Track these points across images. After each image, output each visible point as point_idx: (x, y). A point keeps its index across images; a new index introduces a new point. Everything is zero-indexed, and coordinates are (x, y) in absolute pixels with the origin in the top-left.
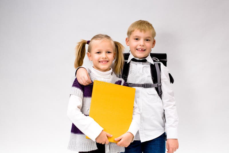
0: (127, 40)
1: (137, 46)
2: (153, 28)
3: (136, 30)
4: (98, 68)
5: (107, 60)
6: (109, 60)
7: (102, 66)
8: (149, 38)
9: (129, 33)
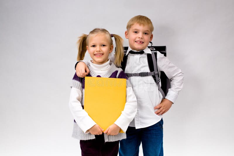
0: (127, 34)
1: (136, 38)
2: (151, 23)
3: (135, 24)
6: (104, 52)
8: (147, 32)
9: (129, 27)
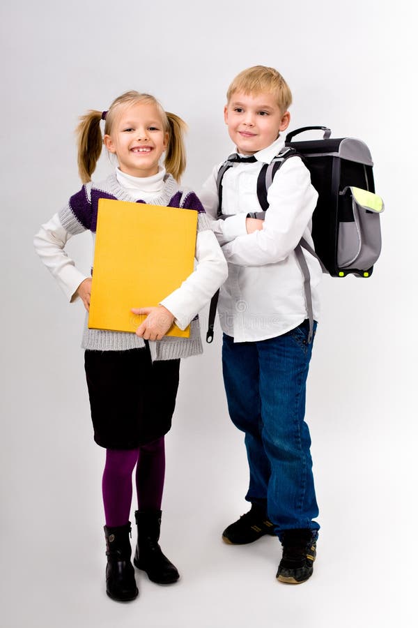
4: (130, 167)
5: (150, 144)
6: (154, 145)
7: (139, 160)
8: (266, 109)
